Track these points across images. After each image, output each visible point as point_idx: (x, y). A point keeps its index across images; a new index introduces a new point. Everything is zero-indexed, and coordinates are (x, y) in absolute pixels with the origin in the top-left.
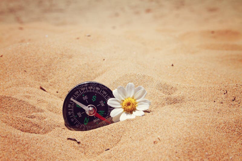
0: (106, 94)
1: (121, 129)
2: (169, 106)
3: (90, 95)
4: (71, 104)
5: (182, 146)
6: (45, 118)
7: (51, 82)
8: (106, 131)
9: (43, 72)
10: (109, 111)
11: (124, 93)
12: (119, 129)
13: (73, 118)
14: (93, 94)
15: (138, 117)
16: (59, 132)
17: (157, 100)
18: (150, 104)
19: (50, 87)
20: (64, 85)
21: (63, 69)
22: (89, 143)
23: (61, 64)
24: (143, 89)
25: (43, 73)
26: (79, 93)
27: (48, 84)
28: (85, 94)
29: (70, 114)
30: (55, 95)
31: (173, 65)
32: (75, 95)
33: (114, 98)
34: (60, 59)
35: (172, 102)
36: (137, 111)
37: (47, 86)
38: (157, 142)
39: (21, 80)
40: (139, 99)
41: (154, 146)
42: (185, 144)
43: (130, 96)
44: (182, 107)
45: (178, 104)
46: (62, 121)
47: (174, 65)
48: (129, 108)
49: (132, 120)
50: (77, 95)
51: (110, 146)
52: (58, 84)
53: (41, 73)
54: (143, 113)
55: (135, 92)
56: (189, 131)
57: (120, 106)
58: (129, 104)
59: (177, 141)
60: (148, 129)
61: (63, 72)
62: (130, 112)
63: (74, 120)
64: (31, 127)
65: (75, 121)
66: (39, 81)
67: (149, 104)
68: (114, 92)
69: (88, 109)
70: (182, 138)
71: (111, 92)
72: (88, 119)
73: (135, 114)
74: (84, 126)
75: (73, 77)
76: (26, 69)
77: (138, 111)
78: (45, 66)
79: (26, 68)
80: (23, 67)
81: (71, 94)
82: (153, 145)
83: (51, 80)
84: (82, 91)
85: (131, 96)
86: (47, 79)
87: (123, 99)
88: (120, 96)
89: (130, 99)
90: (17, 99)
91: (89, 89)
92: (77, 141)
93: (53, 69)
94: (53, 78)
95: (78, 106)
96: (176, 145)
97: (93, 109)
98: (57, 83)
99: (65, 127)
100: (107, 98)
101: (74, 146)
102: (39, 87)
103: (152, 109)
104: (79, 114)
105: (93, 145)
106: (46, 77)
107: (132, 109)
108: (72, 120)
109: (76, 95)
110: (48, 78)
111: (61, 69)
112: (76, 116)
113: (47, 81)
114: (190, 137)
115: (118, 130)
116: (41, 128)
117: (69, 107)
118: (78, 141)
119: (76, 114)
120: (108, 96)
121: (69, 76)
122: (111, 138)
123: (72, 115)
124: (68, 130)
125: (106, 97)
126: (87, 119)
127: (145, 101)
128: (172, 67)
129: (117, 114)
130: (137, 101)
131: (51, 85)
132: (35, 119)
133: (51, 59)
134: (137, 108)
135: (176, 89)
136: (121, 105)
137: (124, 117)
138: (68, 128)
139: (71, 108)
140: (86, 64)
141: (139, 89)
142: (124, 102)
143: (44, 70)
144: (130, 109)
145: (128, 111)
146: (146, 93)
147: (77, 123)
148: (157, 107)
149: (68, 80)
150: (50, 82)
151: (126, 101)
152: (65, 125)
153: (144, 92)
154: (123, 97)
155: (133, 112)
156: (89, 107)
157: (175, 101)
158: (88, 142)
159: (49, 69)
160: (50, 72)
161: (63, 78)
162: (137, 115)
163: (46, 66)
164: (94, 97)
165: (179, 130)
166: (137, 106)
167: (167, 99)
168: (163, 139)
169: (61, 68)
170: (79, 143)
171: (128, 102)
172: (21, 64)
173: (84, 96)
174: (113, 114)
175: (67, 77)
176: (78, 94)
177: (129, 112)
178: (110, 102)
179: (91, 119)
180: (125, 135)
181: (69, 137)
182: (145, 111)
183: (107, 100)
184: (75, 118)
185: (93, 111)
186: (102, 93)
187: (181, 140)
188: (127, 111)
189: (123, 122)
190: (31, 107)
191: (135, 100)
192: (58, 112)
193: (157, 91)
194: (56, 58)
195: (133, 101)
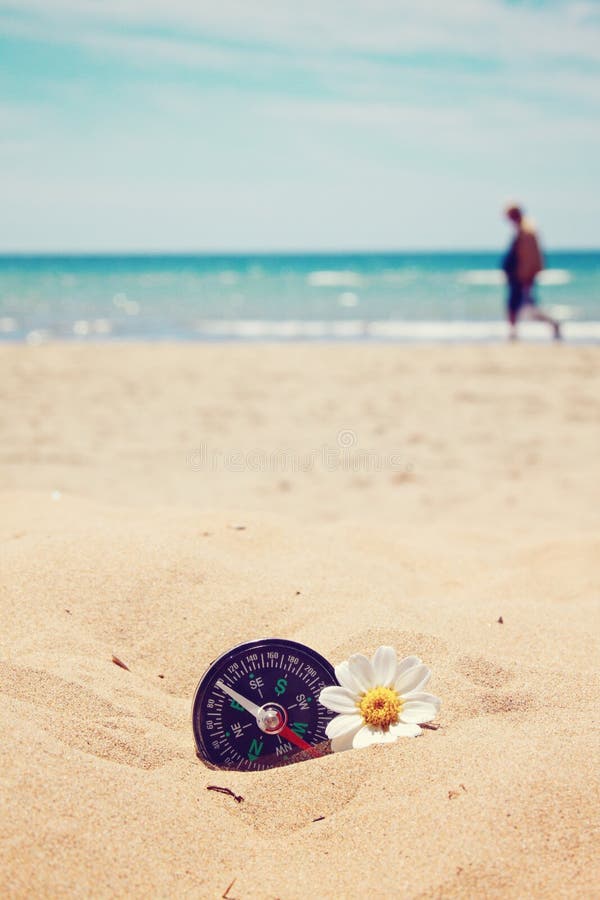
0: (316, 677)
1: (356, 769)
2: (491, 716)
3: (270, 675)
4: (216, 699)
5: (523, 802)
6: (143, 732)
7: (143, 648)
8: (316, 772)
9: (120, 618)
10: (321, 725)
11: (367, 673)
12: (351, 767)
13: (217, 738)
14: (280, 673)
15: (403, 738)
16: (184, 770)
17: (458, 701)
18: (438, 709)
19: (140, 661)
20: (181, 658)
21: (176, 613)
22: (269, 802)
23: (171, 598)
24: (420, 663)
25: (120, 622)
26: (241, 668)
27: (134, 653)
28: (257, 673)
29: (211, 728)
30: (154, 683)
31: (501, 621)
32: (228, 674)
33: (338, 684)
34: (169, 583)
35: (499, 706)
36: (400, 724)
37: (131, 657)
38: (458, 794)
39: (57, 634)
40: (409, 691)
41: (448, 805)
42: (531, 797)
43: (382, 684)
44: (526, 723)
45: (514, 714)
46: (188, 742)
47: (504, 619)
48: (381, 714)
49: (389, 747)
50: (234, 674)
51: (326, 809)
52: (163, 654)
53: (112, 622)
54: (420, 730)
55: (399, 672)
56: (542, 767)
57: (355, 710)
58: (379, 705)
59: (511, 789)
60: (434, 767)
61: (178, 621)
62: (384, 725)
63: (222, 745)
64: (111, 748)
65: (222, 747)
66: (108, 642)
67: (436, 707)
68: (340, 670)
69: (264, 716)
70: (525, 782)
71: (332, 670)
72: (262, 744)
73: (395, 731)
74: (248, 763)
75: (209, 637)
76: (70, 606)
77: (404, 723)
78: (124, 602)
79: (69, 603)
80: (61, 599)
81: (219, 670)
82: (447, 801)
83: (143, 643)
84: (248, 664)
85: (387, 683)
86: (130, 637)
87: (364, 690)
88: (357, 680)
89: (383, 691)
90: (61, 680)
91: (270, 660)
92: (233, 795)
93: (149, 612)
94: (148, 636)
95: (237, 707)
96: (508, 797)
97: (277, 715)
98: (161, 650)
99: (198, 761)
100: (318, 688)
101: (227, 808)
102: (112, 659)
103: (443, 723)
104: (237, 730)
105: (279, 806)
106: (129, 633)
107: (388, 718)
108: (216, 745)
109: (231, 675)
110: (134, 637)
111: (172, 614)
112: (228, 734)
113: (132, 645)
114: (545, 780)
115: (349, 771)
116: (135, 754)
117: (210, 706)
118: (237, 795)
119: (227, 728)
120: (319, 681)
121: (196, 634)
122: (330, 789)
123: (215, 729)
124: (205, 768)
125: (316, 684)
126: (258, 746)
127: (425, 699)
128: (498, 624)
129: (344, 732)
130: (404, 696)
131: (142, 657)
132: (119, 732)
133: (141, 581)
134: (401, 716)
135: (509, 676)
136: (356, 706)
137: (366, 738)
138: (206, 764)
139: (214, 710)
140: (245, 602)
141: (410, 663)
142: (366, 699)
143: (124, 613)
144: (382, 719)
145: (376, 725)
146: (427, 677)
147: (228, 754)
148: (455, 718)
149: (194, 645)
150: (139, 648)
151: (373, 695)
152: (198, 755)
153: (423, 672)
154: (363, 684)
155: (391, 726)
156: (266, 709)
157: (507, 706)
158: (266, 800)
159: (135, 612)
160: (139, 620)
161: (177, 638)
162: (402, 734)
163: (129, 601)
164: (282, 683)
165: (517, 766)
166: (403, 710)
167: (487, 697)
168: (475, 786)
169: (171, 611)
170: (239, 799)
171: (378, 698)
172: (57, 593)
173: (254, 679)
174: (333, 729)
175: (191, 637)
176: (238, 671)
177: (380, 726)
178: (327, 697)
179: (270, 742)
180: (368, 782)
181: (212, 785)
182: (423, 726)
183: (319, 693)
184: (224, 738)
185: (278, 722)
186: (305, 673)
187: (523, 788)
188: (375, 723)
189: (361, 750)
190: (99, 703)
191: (397, 694)
192: (172, 725)
193: (458, 676)
194: (156, 580)
195: (391, 697)
